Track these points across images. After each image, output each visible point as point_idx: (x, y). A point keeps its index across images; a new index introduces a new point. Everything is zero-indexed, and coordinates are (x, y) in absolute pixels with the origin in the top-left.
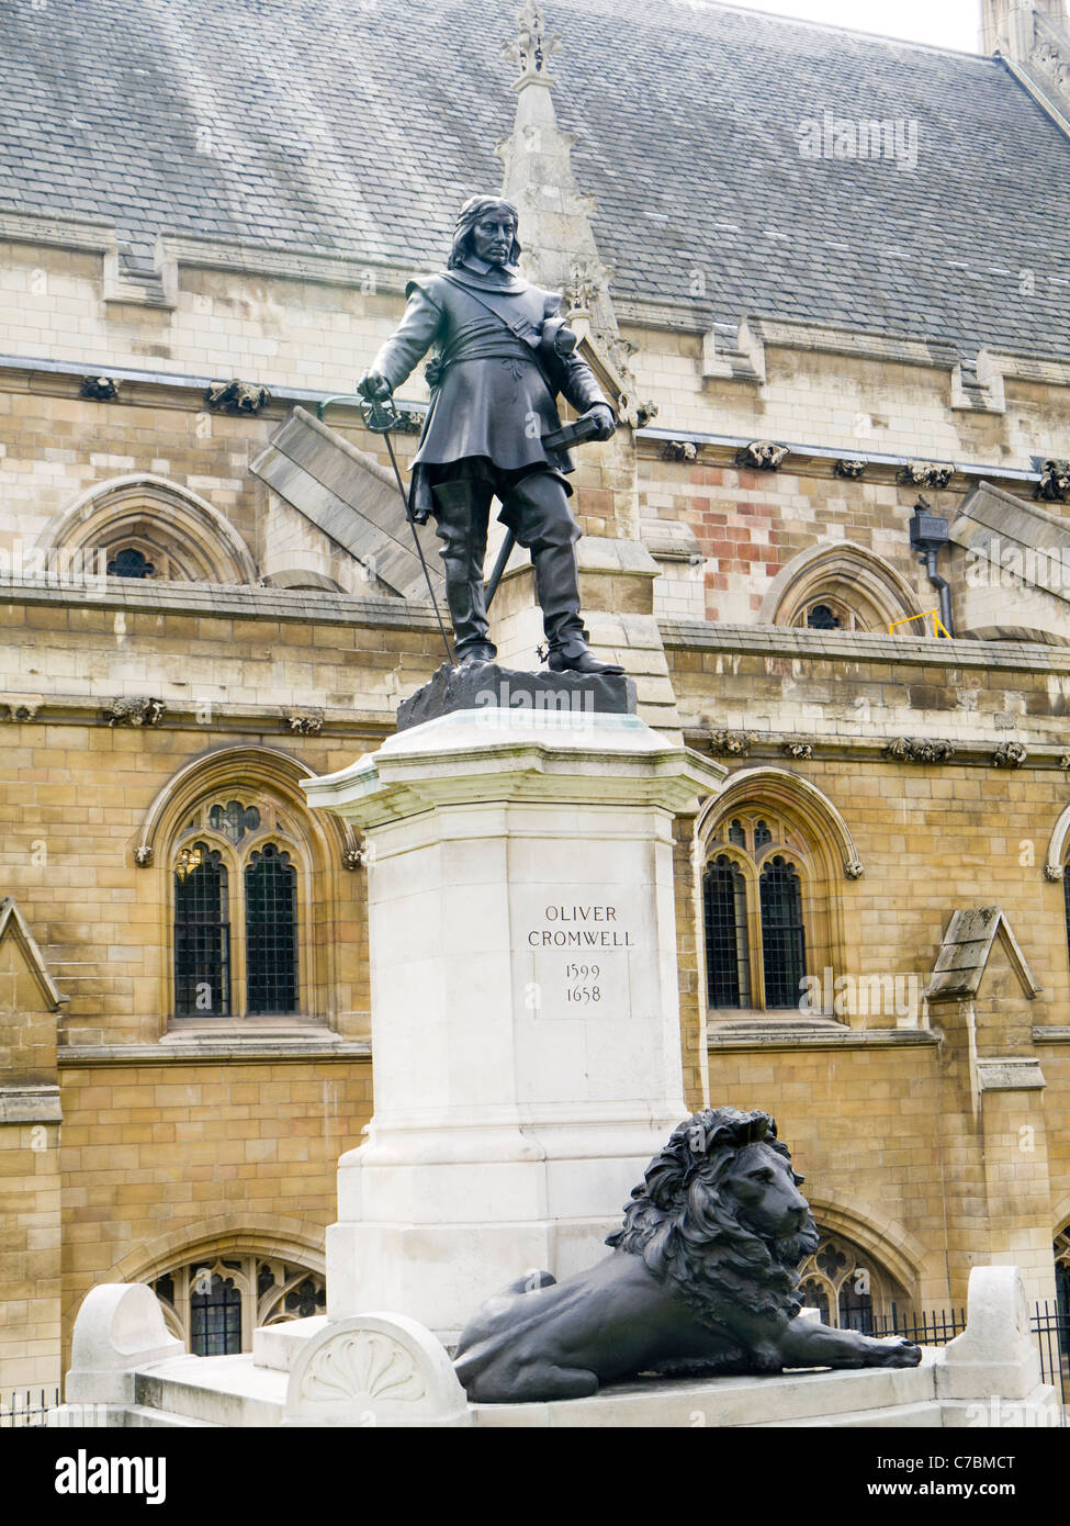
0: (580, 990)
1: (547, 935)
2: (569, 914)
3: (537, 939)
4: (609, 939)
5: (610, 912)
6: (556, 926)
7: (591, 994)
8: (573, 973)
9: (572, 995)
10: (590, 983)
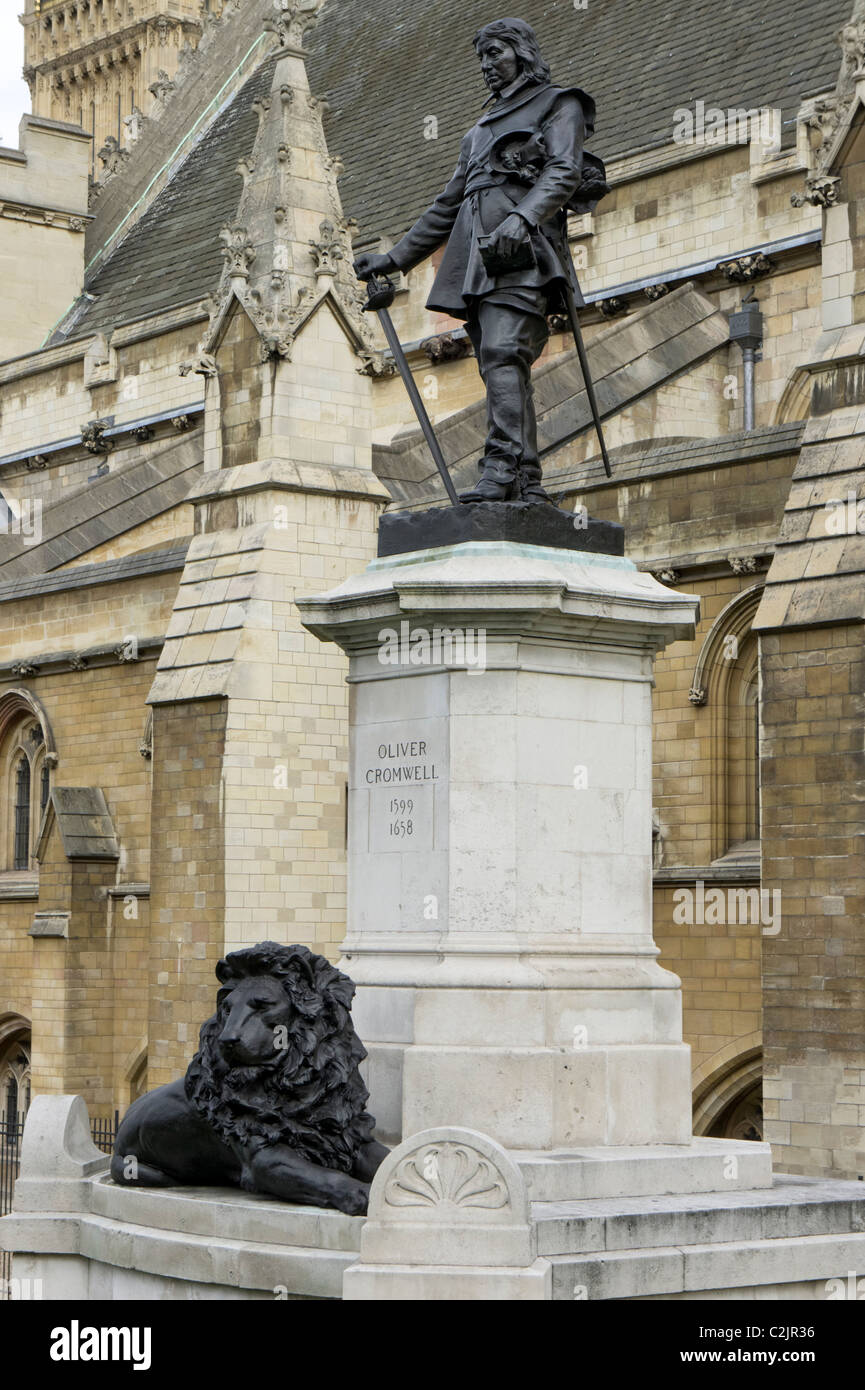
0: (399, 825)
1: (379, 772)
2: (394, 752)
3: (372, 776)
4: (420, 774)
5: (423, 746)
6: (387, 763)
7: (406, 827)
8: (395, 807)
9: (394, 830)
10: (405, 818)
